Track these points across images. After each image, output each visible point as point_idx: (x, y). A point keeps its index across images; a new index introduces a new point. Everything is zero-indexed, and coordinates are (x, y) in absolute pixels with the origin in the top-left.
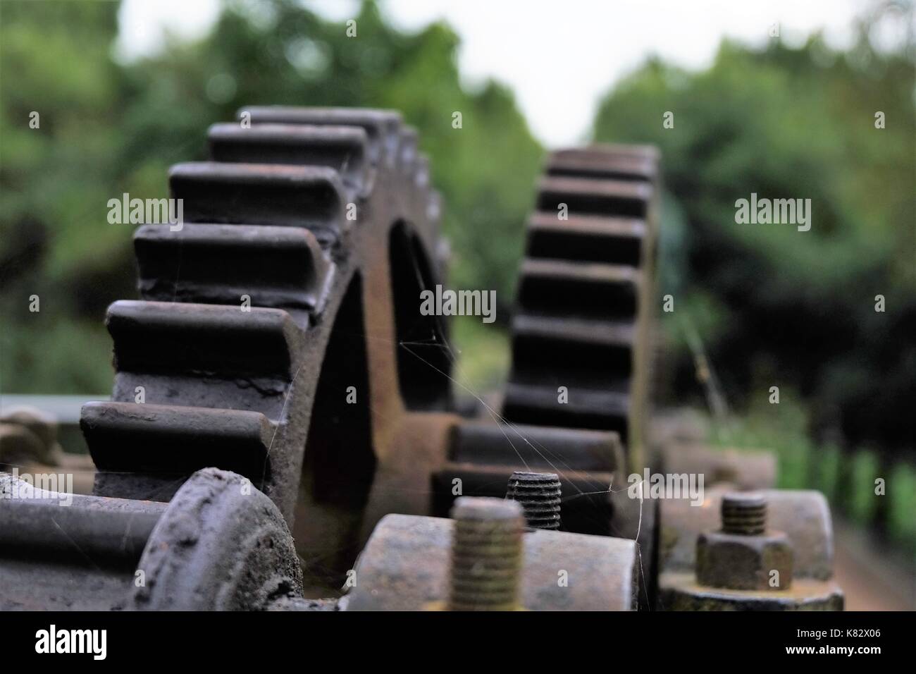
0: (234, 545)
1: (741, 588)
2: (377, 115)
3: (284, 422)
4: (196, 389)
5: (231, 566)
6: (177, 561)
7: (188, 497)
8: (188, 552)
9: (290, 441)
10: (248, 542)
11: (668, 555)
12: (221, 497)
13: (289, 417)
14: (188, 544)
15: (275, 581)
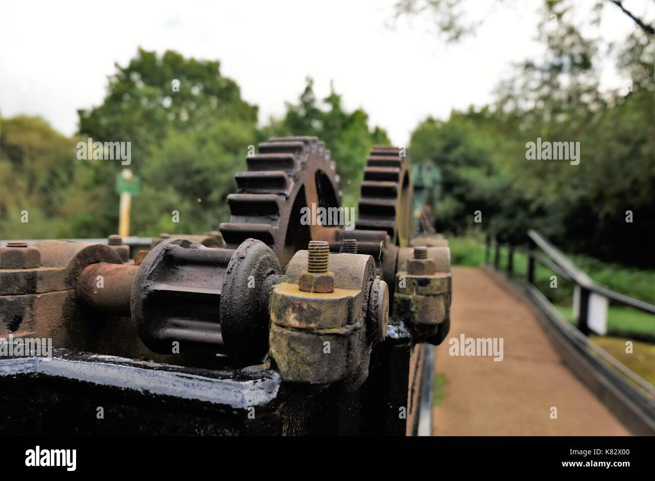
0: (256, 259)
1: (419, 275)
2: (308, 138)
3: (278, 227)
4: (253, 219)
5: (255, 264)
6: (239, 263)
7: (243, 246)
8: (242, 260)
9: (280, 233)
10: (261, 258)
11: (400, 267)
12: (253, 246)
13: (280, 226)
14: (243, 258)
15: (270, 270)
